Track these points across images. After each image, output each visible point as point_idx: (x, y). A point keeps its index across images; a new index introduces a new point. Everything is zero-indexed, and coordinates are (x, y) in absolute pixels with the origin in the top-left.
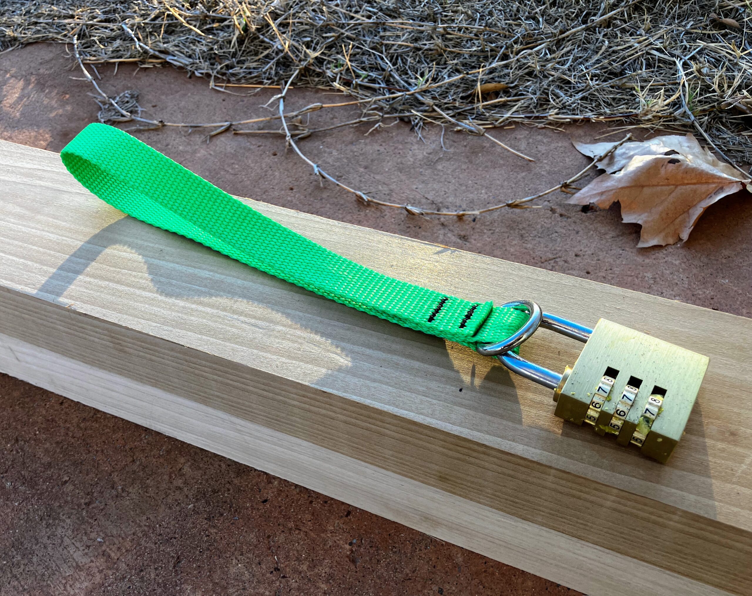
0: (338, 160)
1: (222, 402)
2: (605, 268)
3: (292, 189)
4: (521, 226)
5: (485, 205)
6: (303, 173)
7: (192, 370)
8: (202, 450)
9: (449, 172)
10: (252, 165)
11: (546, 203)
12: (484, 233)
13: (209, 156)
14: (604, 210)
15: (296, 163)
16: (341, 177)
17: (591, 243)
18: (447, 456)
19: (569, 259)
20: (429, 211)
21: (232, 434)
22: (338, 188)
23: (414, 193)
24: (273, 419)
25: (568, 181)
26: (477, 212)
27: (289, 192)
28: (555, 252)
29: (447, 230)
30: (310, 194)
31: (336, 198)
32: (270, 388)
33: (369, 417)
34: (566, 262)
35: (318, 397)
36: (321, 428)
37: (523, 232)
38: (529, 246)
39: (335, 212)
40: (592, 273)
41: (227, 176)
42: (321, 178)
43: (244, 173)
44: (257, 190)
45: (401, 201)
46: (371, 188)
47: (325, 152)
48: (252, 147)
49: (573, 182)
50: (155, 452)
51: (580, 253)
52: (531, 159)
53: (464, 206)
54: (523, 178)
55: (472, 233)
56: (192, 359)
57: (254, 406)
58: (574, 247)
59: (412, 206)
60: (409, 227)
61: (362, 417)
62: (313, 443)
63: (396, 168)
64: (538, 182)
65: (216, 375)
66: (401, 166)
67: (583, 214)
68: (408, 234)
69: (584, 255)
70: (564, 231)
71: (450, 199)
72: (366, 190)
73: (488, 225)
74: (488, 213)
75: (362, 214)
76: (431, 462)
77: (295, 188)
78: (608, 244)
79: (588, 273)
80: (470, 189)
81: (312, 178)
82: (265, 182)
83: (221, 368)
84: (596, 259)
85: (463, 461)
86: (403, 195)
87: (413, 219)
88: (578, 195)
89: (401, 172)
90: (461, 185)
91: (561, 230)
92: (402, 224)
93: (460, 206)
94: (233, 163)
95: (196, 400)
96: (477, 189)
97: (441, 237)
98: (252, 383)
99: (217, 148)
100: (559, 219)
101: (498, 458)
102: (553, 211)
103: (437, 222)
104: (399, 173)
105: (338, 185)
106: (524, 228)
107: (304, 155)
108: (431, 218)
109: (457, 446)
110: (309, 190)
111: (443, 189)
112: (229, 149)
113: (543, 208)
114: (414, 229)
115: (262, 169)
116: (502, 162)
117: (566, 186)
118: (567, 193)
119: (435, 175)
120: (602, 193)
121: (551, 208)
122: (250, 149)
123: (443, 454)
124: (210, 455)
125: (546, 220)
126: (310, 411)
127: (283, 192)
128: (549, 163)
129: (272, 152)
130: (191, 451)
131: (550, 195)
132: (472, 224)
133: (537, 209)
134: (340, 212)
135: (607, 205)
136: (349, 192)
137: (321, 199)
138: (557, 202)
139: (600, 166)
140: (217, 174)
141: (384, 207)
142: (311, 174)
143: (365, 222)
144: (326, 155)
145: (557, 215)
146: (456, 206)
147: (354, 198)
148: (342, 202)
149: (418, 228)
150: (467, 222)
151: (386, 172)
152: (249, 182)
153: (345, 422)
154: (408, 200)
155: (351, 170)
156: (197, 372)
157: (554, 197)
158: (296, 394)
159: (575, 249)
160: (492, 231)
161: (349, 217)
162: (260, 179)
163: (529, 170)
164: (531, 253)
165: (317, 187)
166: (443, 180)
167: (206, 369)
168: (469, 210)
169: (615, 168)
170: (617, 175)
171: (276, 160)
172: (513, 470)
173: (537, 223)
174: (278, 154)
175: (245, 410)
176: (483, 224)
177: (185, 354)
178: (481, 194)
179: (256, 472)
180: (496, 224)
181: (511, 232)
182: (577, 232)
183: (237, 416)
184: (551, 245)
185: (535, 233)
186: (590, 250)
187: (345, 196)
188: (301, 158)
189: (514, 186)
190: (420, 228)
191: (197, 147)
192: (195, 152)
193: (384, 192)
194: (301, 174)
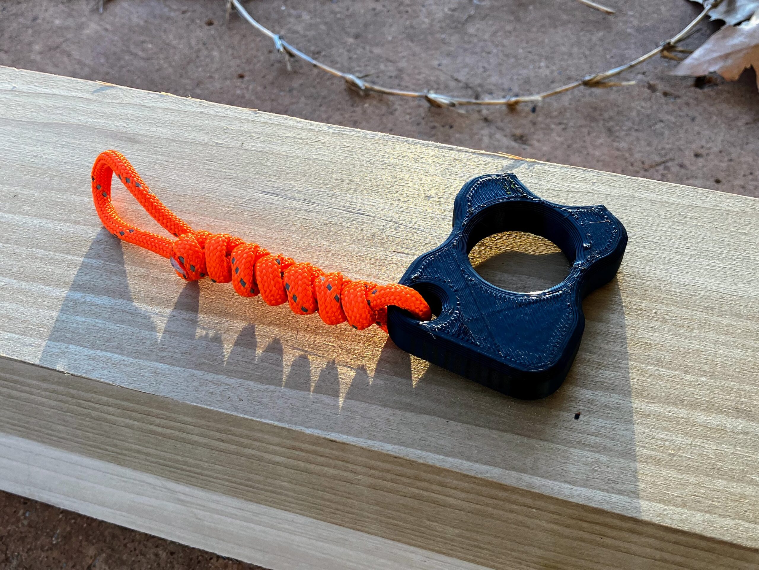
0: (310, 26)
1: (146, 460)
2: (743, 173)
3: (241, 76)
4: (606, 115)
5: (548, 86)
6: (258, 50)
7: (85, 411)
8: (124, 529)
9: (487, 36)
10: (174, 42)
11: (640, 77)
12: (552, 130)
13: (103, 33)
14: (733, 82)
15: (244, 36)
16: (319, 53)
17: (716, 134)
18: (561, 535)
19: (687, 162)
20: (464, 100)
21: (171, 506)
22: (315, 71)
23: (437, 73)
24: (241, 484)
25: (673, 40)
26: (537, 97)
27: (238, 82)
28: (663, 152)
29: (494, 128)
30: (272, 83)
31: (314, 87)
32: (231, 437)
33: (416, 478)
34: (682, 166)
35: (322, 449)
36: (327, 496)
37: (611, 123)
38: (623, 145)
39: (314, 110)
40: (724, 181)
41: (135, 62)
42: (287, 57)
43: (162, 56)
44: (185, 81)
45: (418, 87)
46: (368, 68)
47: (290, 15)
48: (172, 14)
49: (679, 41)
50: (43, 540)
51: (701, 151)
52: (609, 10)
53: (516, 89)
54: (601, 40)
55: (532, 130)
56: (83, 394)
57: (206, 465)
58: (691, 143)
59: (436, 93)
60: (434, 127)
61: (403, 479)
62: (316, 518)
63: (404, 36)
64: (624, 46)
65: (130, 418)
66: (411, 31)
67: (698, 90)
68: (433, 138)
69: (708, 155)
70: (673, 119)
71: (494, 79)
72: (360, 72)
73: (556, 117)
74: (553, 97)
75: (359, 110)
76: (531, 545)
77: (246, 74)
78: (741, 135)
79: (718, 181)
80: (522, 61)
81: (273, 57)
82: (197, 67)
83: (137, 406)
84: (726, 159)
85: (591, 542)
86: (418, 77)
87: (439, 114)
88: (689, 61)
89: (412, 41)
90: (507, 56)
91: (668, 117)
92: (423, 122)
93: (510, 90)
94: (144, 42)
95: (101, 457)
96: (533, 61)
97: (486, 140)
98: (197, 430)
99: (117, 20)
100: (663, 100)
101: (656, 538)
102: (652, 88)
103: (476, 116)
104: (410, 44)
105: (315, 66)
106: (611, 118)
107: (258, 21)
108: (467, 111)
109: (582, 520)
110: (270, 77)
111: (481, 64)
112: (135, 20)
113: (637, 85)
114: (442, 129)
115: (191, 47)
116: (565, 17)
117: (669, 48)
118: (671, 59)
119: (465, 42)
120: (726, 56)
121: (648, 83)
122: (169, 18)
123: (553, 532)
124: (138, 537)
125: (643, 104)
126: (307, 471)
127: (228, 82)
128: (637, 15)
129: (205, 20)
130: (106, 533)
131: (644, 64)
132: (532, 116)
133: (628, 87)
134: (323, 109)
135: (735, 74)
136: (333, 76)
137: (291, 91)
138: (656, 75)
139: (714, 16)
140: (119, 59)
141: (391, 98)
142: (270, 52)
143: (364, 123)
144: (292, 20)
145: (658, 94)
146: (503, 90)
147: (343, 86)
148: (324, 93)
149: (447, 127)
150: (523, 114)
151: (389, 42)
152: (171, 70)
153: (373, 487)
154: (430, 86)
155: (334, 42)
156: (94, 414)
157: (650, 67)
158: (279, 445)
159: (694, 146)
160: (563, 126)
161: (337, 116)
162: (189, 63)
163: (608, 28)
164: (627, 155)
165: (283, 72)
166: (478, 50)
167: (111, 409)
168: (523, 95)
169: (739, 17)
170: (745, 27)
171: (213, 32)
172: (683, 556)
173: (630, 108)
174: (216, 23)
175: (189, 471)
176: (548, 115)
177: (67, 385)
178: (540, 67)
179: (221, 561)
180: (568, 115)
181: (593, 124)
182: (693, 119)
183: (177, 480)
184: (655, 142)
185: (629, 124)
186: (716, 146)
187: (328, 83)
188: (252, 27)
189: (587, 52)
190: (451, 127)
191: (84, 19)
192: (81, 27)
193: (389, 74)
194: (254, 52)
